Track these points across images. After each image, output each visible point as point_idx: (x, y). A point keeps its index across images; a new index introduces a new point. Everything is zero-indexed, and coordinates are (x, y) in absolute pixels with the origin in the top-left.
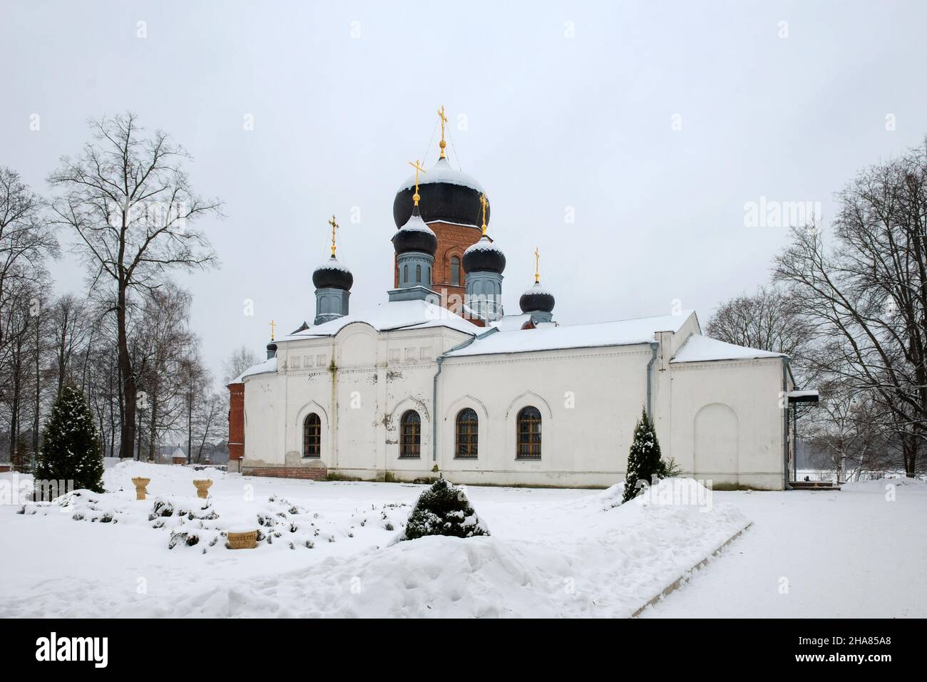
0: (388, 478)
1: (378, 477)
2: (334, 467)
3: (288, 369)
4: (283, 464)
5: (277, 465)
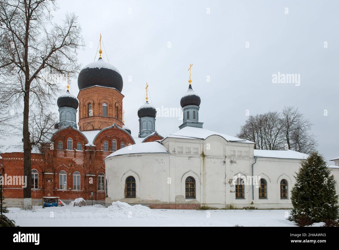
0: (231, 208)
1: (226, 208)
2: (204, 203)
3: (175, 152)
4: (174, 202)
5: (170, 202)
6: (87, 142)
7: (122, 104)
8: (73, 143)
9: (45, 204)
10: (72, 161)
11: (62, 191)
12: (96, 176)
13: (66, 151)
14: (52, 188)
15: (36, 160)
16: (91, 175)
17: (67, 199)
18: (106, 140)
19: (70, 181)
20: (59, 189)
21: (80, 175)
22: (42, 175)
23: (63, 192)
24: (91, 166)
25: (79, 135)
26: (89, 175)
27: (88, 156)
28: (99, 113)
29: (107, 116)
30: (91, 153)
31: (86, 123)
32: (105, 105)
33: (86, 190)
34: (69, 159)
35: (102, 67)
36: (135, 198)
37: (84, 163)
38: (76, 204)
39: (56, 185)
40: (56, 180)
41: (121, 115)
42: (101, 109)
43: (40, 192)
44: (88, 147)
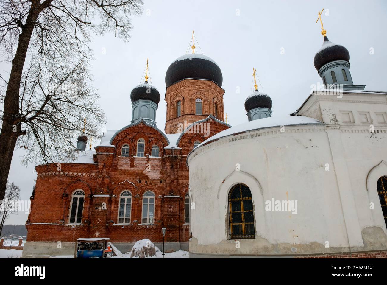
3: (337, 121)
4: (361, 247)
5: (349, 248)
6: (167, 143)
7: (222, 100)
8: (146, 147)
9: (80, 252)
10: (142, 173)
11: (120, 227)
12: (181, 198)
13: (134, 158)
14: (104, 221)
15: (84, 174)
16: (172, 196)
17: (128, 241)
18: (197, 139)
19: (136, 208)
20: (116, 223)
21: (154, 197)
22: (90, 199)
23: (123, 227)
24: (172, 181)
25: (155, 133)
26: (169, 196)
27: (168, 164)
28: (190, 111)
29: (202, 113)
30: (173, 159)
31: (173, 126)
32: (199, 101)
33: (163, 223)
34: (138, 170)
35: (194, 58)
36: (254, 238)
37: (162, 177)
38: (135, 252)
39: (112, 215)
40: (113, 208)
41: (221, 114)
42: (193, 106)
43: (82, 229)
44: (168, 150)
